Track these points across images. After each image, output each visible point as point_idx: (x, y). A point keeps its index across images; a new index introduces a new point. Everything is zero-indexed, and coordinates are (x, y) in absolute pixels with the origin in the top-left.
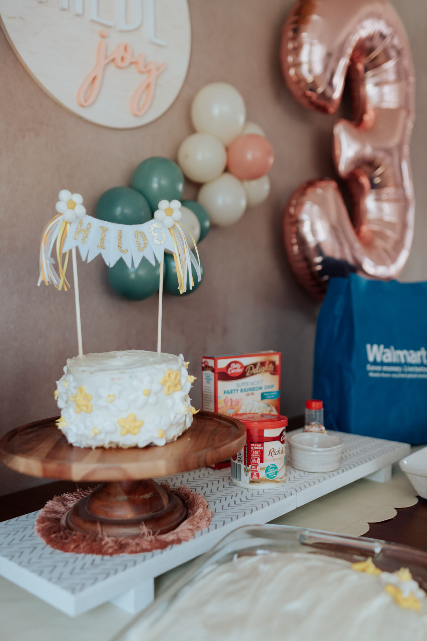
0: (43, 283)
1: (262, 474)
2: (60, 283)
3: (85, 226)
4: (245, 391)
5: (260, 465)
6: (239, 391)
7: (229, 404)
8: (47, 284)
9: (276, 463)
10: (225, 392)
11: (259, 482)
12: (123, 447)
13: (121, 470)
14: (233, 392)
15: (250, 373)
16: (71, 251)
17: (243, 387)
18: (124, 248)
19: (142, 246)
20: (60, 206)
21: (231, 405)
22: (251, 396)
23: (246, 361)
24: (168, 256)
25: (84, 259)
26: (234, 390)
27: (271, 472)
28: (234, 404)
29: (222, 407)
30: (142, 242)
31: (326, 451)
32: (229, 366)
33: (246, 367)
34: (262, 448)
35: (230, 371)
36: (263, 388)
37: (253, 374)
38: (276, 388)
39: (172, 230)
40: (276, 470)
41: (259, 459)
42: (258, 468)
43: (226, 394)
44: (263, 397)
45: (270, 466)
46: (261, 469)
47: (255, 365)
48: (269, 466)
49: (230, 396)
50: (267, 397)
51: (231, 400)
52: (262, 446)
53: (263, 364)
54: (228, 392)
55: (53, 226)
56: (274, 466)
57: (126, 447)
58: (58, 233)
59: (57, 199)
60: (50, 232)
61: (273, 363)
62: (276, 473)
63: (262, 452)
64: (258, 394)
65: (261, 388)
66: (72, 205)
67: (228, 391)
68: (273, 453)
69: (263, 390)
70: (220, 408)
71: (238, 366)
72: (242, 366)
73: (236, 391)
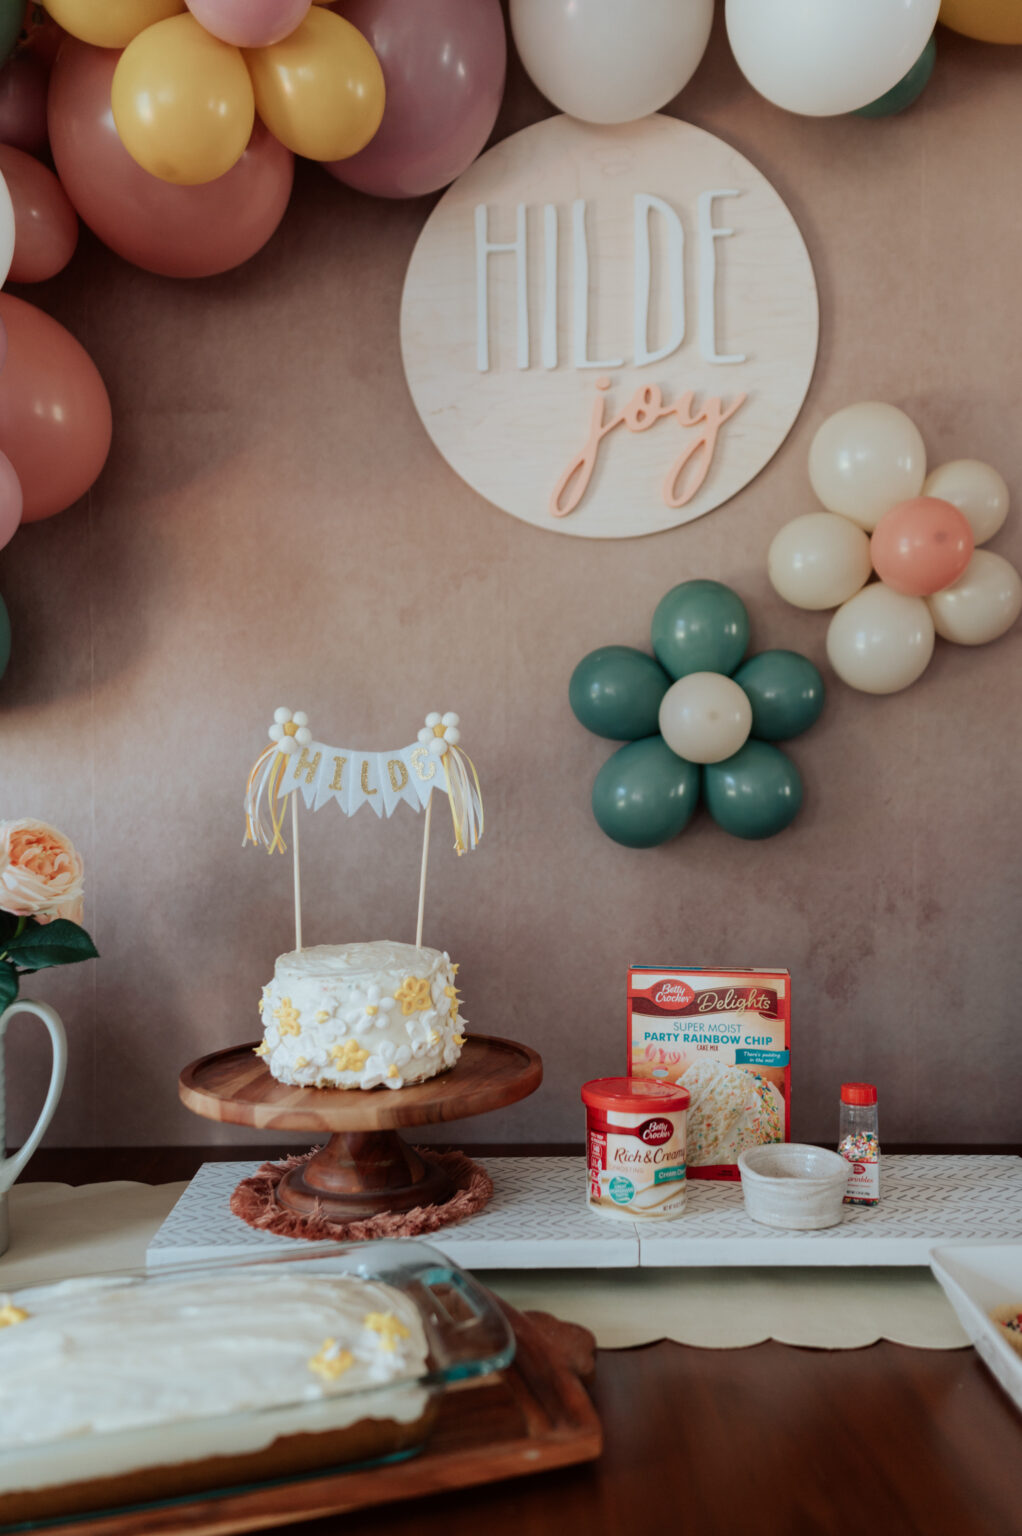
0: (250, 842)
1: (606, 1191)
2: (274, 843)
3: (310, 758)
4: (695, 1038)
5: (602, 1174)
6: (681, 1038)
7: (658, 1057)
8: (255, 844)
9: (631, 1177)
10: (647, 1035)
11: (600, 1204)
12: (341, 1087)
13: (315, 1117)
14: (666, 1038)
15: (706, 1007)
16: (290, 795)
17: (691, 1033)
18: (371, 788)
19: (400, 783)
20: (274, 732)
21: (662, 1062)
22: (711, 1053)
23: (700, 983)
24: (439, 797)
25: (308, 806)
26: (669, 1035)
27: (620, 1190)
28: (667, 1059)
29: (641, 1063)
30: (399, 778)
31: (770, 1183)
32: (658, 987)
33: (698, 995)
34: (603, 1143)
35: (660, 998)
36: (742, 1040)
37: (714, 1010)
38: (778, 1045)
39: (445, 759)
40: (630, 1190)
41: (600, 1162)
42: (599, 1178)
43: (649, 1039)
44: (741, 1057)
45: (618, 1179)
46: (604, 1180)
47: (722, 993)
48: (615, 1180)
49: (657, 1045)
50: (751, 1060)
51: (661, 1052)
52: (605, 1139)
53: (741, 993)
54: (654, 1037)
55: (263, 761)
56: (624, 1181)
57: (346, 1088)
58: (270, 768)
59: (271, 721)
60: (259, 771)
61: (772, 994)
62: (631, 1195)
63: (604, 1149)
64: (728, 1052)
65: (736, 1040)
66: (291, 730)
67: (654, 1034)
68: (623, 1157)
69: (742, 1045)
70: (636, 1064)
71: (677, 989)
72: (688, 990)
73: (672, 1037)
